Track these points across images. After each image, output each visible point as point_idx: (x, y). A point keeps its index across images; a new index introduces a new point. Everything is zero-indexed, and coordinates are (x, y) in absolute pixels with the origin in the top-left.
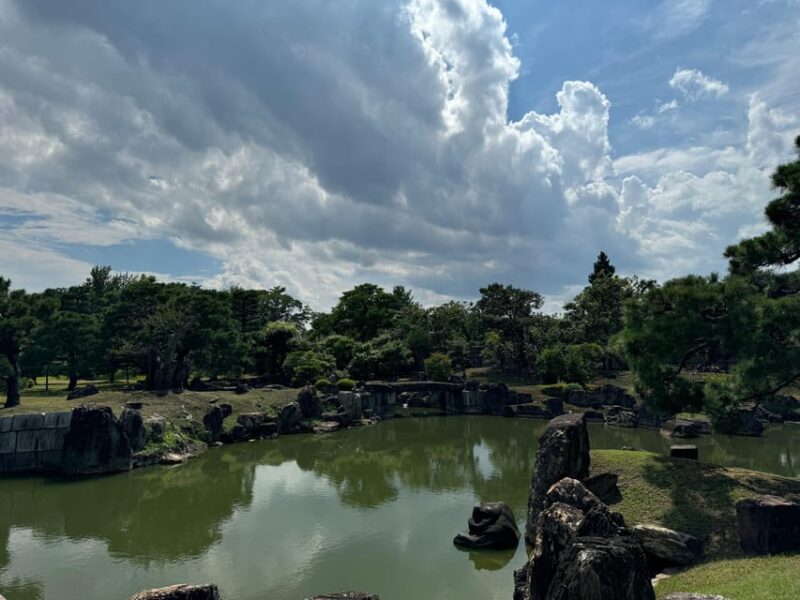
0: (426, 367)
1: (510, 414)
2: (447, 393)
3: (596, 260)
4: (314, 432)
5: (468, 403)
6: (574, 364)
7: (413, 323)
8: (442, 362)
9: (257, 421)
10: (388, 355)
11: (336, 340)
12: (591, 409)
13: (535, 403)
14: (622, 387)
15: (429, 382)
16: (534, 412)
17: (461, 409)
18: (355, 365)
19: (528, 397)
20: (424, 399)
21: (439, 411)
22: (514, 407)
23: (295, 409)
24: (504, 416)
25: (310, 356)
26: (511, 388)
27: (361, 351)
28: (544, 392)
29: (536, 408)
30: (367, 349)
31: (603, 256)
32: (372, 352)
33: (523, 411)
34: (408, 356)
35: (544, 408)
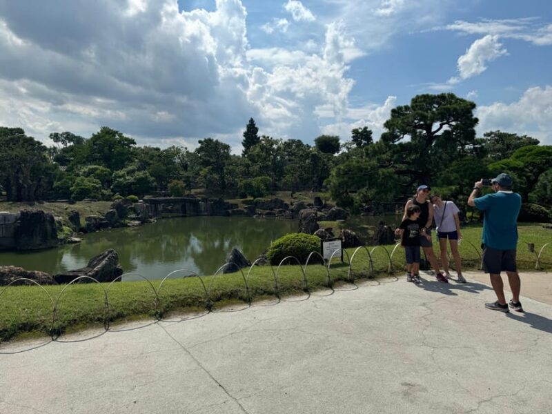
0: (169, 188)
1: (228, 215)
2: (187, 204)
3: (248, 123)
4: (129, 226)
5: (203, 210)
6: (258, 188)
7: (151, 159)
8: (179, 185)
9: (98, 220)
10: (140, 180)
11: (96, 169)
12: (268, 211)
13: (240, 208)
14: (283, 199)
15: (172, 198)
16: (240, 213)
17: (198, 213)
18: (115, 187)
19: (236, 206)
20: (169, 208)
21: (181, 215)
22: (230, 211)
23: (114, 213)
24: (224, 215)
25: (82, 180)
26: (226, 201)
27: (120, 177)
28: (243, 202)
29: (240, 211)
30: (123, 176)
31: (252, 121)
32: (127, 178)
33: (235, 213)
34: (153, 181)
35: (246, 211)
